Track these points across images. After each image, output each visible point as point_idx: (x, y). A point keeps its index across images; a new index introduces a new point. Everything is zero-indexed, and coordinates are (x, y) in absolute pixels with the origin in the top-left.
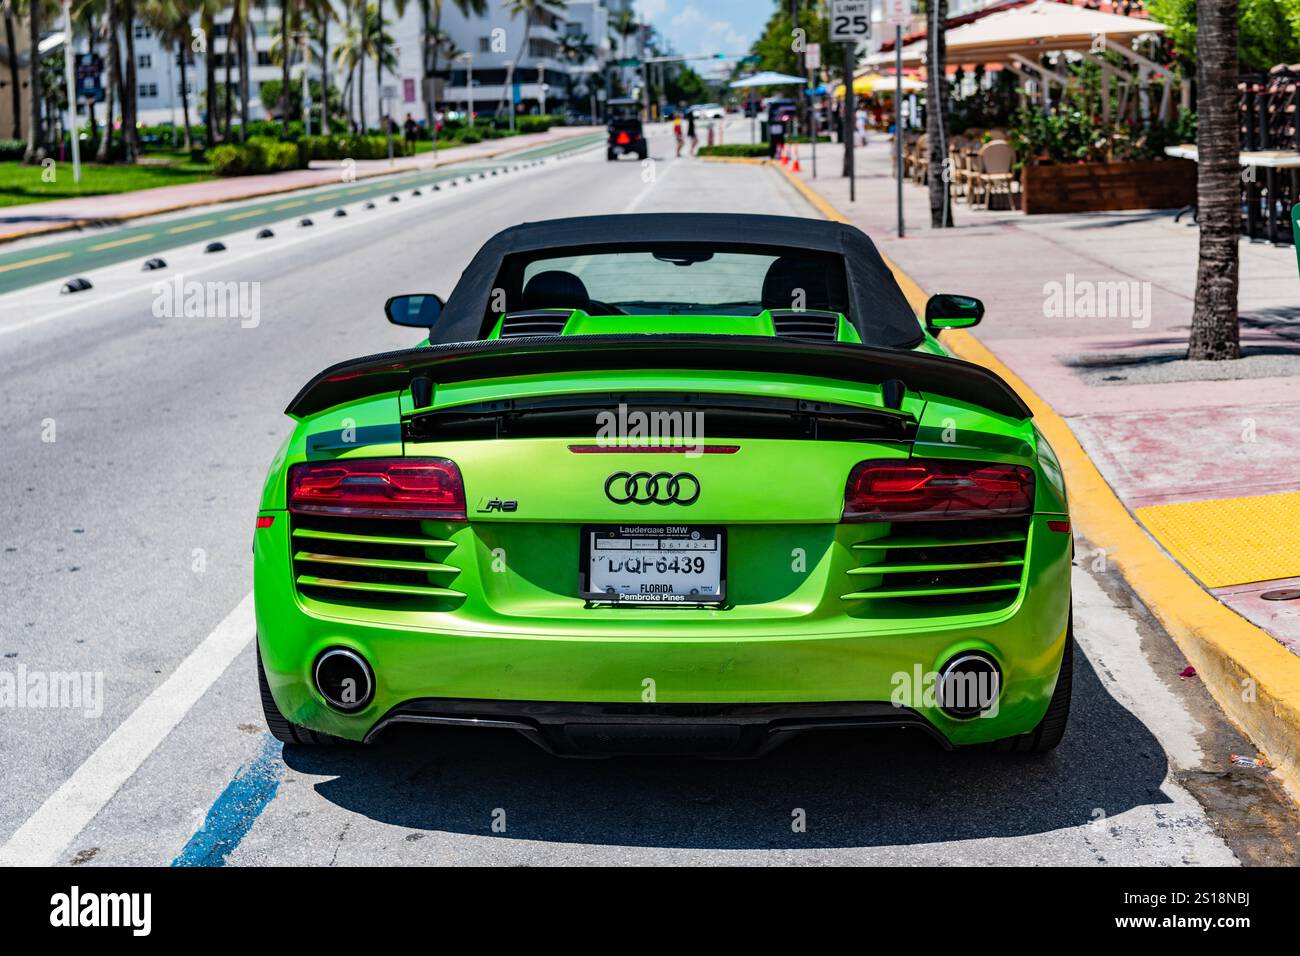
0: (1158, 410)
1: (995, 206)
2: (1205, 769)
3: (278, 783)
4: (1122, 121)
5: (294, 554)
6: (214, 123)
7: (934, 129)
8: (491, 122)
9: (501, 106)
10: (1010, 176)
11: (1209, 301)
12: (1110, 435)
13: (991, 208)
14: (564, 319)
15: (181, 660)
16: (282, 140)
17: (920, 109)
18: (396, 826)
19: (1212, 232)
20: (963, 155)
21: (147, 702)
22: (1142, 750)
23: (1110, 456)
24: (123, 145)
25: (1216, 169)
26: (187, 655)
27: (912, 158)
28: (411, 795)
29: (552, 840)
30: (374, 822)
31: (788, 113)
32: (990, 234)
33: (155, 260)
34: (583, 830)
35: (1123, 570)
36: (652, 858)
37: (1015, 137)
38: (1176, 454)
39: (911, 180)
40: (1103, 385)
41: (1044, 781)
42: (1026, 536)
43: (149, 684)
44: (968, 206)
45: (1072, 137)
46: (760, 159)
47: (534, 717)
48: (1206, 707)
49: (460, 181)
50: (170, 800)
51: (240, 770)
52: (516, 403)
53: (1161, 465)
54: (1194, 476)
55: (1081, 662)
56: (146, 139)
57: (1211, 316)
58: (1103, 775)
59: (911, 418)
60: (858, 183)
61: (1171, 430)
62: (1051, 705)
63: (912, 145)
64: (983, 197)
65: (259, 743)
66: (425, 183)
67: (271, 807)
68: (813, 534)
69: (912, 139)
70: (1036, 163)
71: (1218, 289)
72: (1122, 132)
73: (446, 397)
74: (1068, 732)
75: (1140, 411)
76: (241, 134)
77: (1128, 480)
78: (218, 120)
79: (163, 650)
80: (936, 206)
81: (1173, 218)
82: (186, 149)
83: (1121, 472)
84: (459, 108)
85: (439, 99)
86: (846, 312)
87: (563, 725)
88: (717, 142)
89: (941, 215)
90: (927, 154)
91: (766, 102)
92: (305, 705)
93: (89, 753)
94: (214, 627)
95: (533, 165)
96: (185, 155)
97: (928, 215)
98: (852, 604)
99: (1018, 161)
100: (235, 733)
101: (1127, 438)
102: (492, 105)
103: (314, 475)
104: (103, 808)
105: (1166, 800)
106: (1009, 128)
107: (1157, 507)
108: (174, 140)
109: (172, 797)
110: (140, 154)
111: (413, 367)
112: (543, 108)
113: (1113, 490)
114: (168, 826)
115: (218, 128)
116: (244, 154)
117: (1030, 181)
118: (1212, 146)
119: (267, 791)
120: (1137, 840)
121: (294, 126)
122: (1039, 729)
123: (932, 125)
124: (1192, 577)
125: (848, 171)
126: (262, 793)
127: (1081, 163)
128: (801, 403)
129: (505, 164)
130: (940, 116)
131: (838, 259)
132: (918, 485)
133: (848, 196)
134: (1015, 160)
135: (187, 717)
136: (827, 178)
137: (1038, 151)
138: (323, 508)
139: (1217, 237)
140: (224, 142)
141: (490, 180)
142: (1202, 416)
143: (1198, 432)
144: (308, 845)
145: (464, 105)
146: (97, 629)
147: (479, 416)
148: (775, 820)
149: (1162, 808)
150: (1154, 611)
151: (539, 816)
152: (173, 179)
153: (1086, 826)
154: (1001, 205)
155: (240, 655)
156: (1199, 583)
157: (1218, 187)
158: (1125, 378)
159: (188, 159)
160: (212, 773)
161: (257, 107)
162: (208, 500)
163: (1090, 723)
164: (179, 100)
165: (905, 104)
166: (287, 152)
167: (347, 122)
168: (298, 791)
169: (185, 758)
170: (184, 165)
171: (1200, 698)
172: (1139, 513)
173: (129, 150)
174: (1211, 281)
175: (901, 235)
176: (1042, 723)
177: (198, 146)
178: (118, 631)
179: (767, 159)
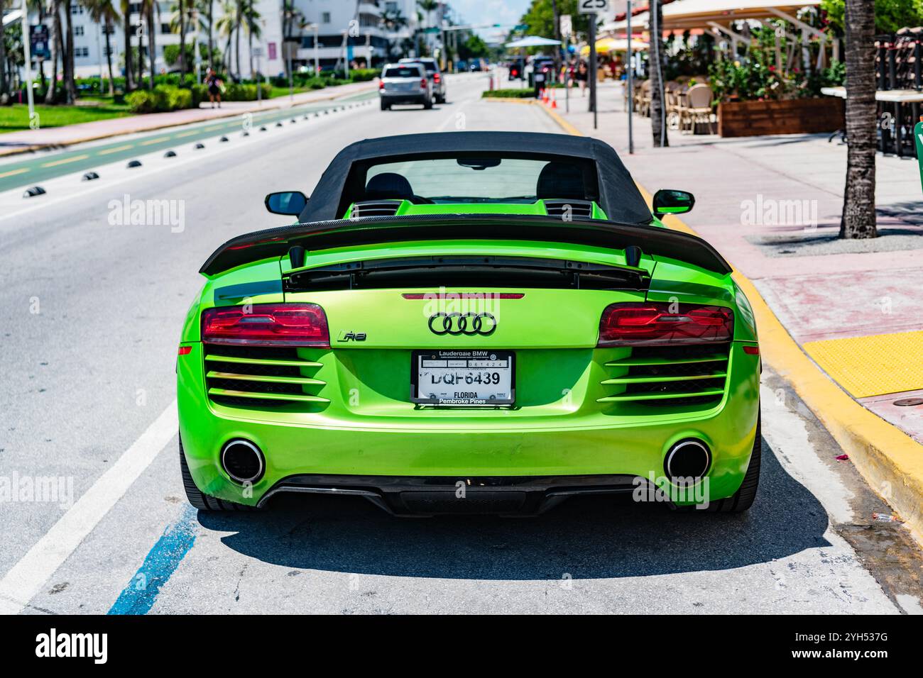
0: (818, 274)
1: (699, 132)
2: (855, 523)
3: (195, 537)
4: (790, 70)
5: (206, 374)
6: (130, 75)
7: (655, 76)
8: (332, 73)
9: (339, 63)
10: (710, 110)
11: (855, 196)
12: (784, 291)
13: (696, 133)
14: (396, 207)
15: (122, 453)
16: (181, 87)
17: (643, 62)
18: (281, 566)
19: (857, 147)
20: (675, 95)
21: (98, 483)
22: (810, 510)
23: (785, 307)
24: (64, 91)
25: (859, 101)
26: (126, 450)
27: (639, 98)
28: (290, 544)
29: (392, 575)
30: (265, 563)
31: (547, 66)
32: (695, 152)
33: (91, 173)
34: (414, 567)
35: (795, 386)
36: (464, 586)
37: (712, 81)
38: (832, 304)
39: (637, 114)
40: (779, 257)
41: (741, 532)
42: (728, 357)
43: (100, 470)
44: (679, 132)
45: (754, 81)
46: (528, 100)
47: (379, 487)
48: (856, 480)
49: (311, 116)
50: (117, 549)
51: (167, 528)
52: (365, 264)
53: (821, 313)
54: (845, 320)
55: (765, 450)
56: (81, 87)
57: (856, 207)
58: (782, 528)
59: (646, 273)
60: (599, 116)
61: (828, 288)
62: (745, 478)
63: (638, 88)
64: (690, 125)
65: (181, 509)
66: (285, 117)
67: (190, 554)
68: (577, 355)
69: (638, 84)
70: (728, 100)
71: (861, 188)
72: (790, 77)
73: (314, 260)
74: (757, 498)
75: (806, 274)
76: (150, 83)
77: (797, 323)
78: (133, 73)
79: (109, 446)
80: (657, 132)
81: (827, 140)
82: (111, 94)
83: (792, 318)
84: (308, 64)
85: (294, 57)
86: (597, 201)
87: (400, 493)
88: (496, 88)
89: (660, 138)
90: (650, 95)
91: (531, 58)
92: (214, 480)
93: (58, 517)
94: (145, 430)
95: (363, 104)
96: (109, 98)
97: (651, 138)
98: (604, 405)
99: (715, 99)
100: (163, 503)
101: (796, 294)
102: (332, 62)
103: (220, 317)
104: (71, 555)
105: (828, 544)
106: (708, 76)
107: (819, 342)
108: (102, 87)
109: (120, 547)
110: (76, 98)
111: (290, 239)
112: (369, 64)
113: (787, 331)
114: (117, 567)
115: (134, 79)
116: (153, 98)
117: (724, 113)
118: (856, 85)
119: (188, 542)
120: (808, 572)
121: (189, 77)
122: (737, 494)
123: (653, 73)
124: (844, 390)
125: (593, 107)
126: (184, 544)
127: (760, 100)
128: (567, 263)
129: (342, 104)
130: (659, 66)
131: (591, 163)
132: (651, 321)
133: (593, 125)
134: (713, 98)
135: (128, 492)
136: (578, 113)
137: (730, 91)
138: (226, 340)
139: (860, 151)
140: (138, 89)
141: (332, 115)
142: (850, 278)
143: (847, 289)
144: (218, 580)
145: (312, 62)
146: (61, 432)
147: (338, 273)
148: (551, 560)
149: (825, 549)
150: (817, 414)
151: (382, 558)
152: (101, 115)
153: (771, 562)
154: (703, 131)
155: (164, 449)
156: (849, 395)
157: (860, 114)
158: (795, 252)
159: (112, 101)
160: (148, 530)
161: (161, 64)
162: (137, 342)
163: (773, 492)
164: (105, 59)
165: (633, 59)
166: (183, 96)
167: (227, 74)
168: (210, 542)
169: (128, 520)
170: (109, 105)
171: (851, 475)
172: (806, 347)
173: (69, 95)
174: (855, 182)
175: (631, 152)
176: (740, 489)
177: (119, 92)
178: (76, 433)
179: (533, 99)
